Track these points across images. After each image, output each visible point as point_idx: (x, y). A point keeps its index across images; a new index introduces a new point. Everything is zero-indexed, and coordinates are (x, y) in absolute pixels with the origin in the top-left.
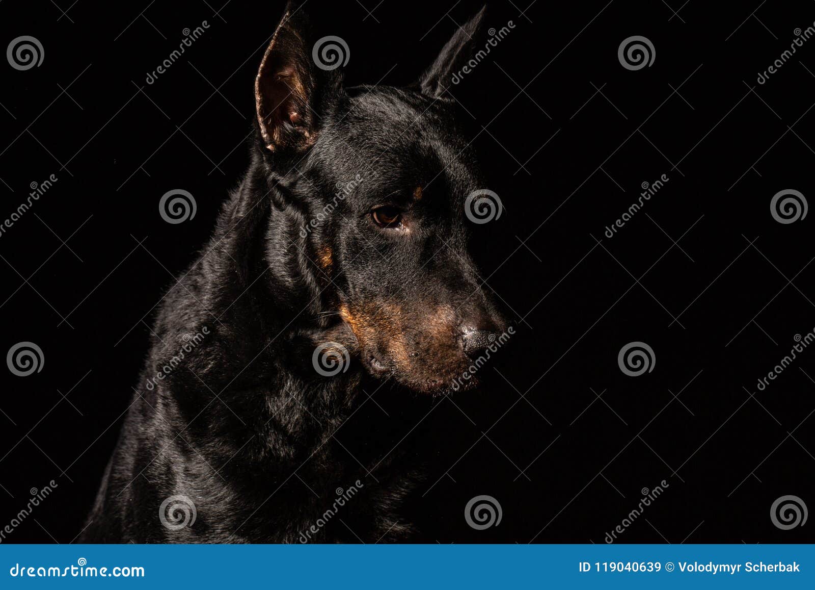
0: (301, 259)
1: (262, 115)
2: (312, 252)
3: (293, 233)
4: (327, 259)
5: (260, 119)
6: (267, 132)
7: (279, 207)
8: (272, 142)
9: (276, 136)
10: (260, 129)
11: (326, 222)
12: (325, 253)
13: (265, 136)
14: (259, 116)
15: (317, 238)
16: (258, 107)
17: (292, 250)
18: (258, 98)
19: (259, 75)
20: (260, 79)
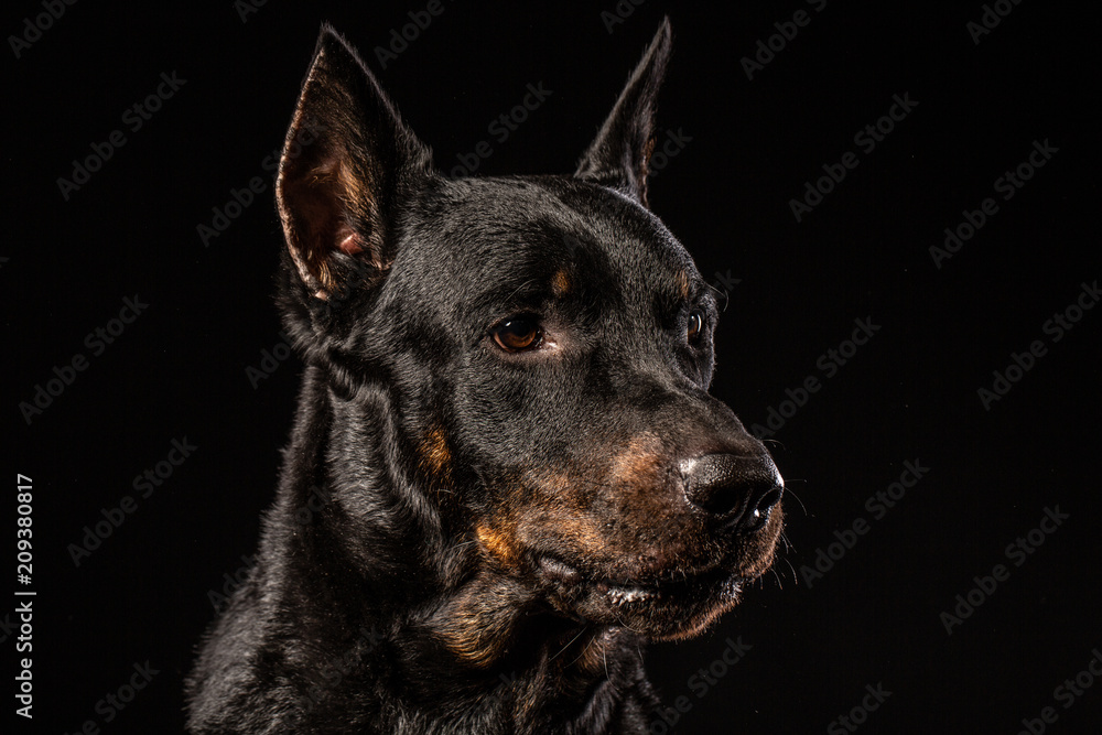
0: (394, 472)
1: (296, 245)
2: (411, 451)
3: (374, 430)
4: (438, 454)
5: (294, 252)
6: (309, 272)
7: (344, 394)
8: (322, 288)
9: (325, 277)
10: (296, 268)
11: (424, 388)
12: (434, 442)
13: (307, 278)
14: (291, 247)
15: (413, 421)
16: (287, 232)
17: (378, 461)
18: (284, 216)
19: (280, 177)
20: (283, 184)
